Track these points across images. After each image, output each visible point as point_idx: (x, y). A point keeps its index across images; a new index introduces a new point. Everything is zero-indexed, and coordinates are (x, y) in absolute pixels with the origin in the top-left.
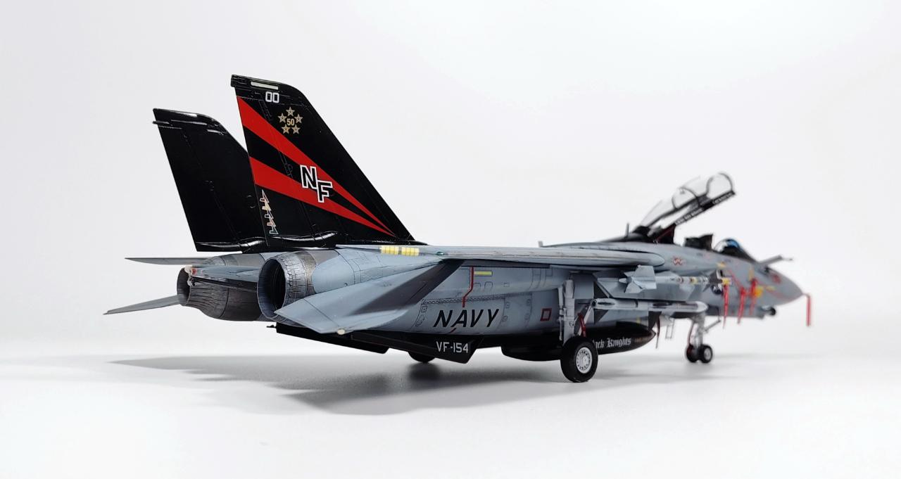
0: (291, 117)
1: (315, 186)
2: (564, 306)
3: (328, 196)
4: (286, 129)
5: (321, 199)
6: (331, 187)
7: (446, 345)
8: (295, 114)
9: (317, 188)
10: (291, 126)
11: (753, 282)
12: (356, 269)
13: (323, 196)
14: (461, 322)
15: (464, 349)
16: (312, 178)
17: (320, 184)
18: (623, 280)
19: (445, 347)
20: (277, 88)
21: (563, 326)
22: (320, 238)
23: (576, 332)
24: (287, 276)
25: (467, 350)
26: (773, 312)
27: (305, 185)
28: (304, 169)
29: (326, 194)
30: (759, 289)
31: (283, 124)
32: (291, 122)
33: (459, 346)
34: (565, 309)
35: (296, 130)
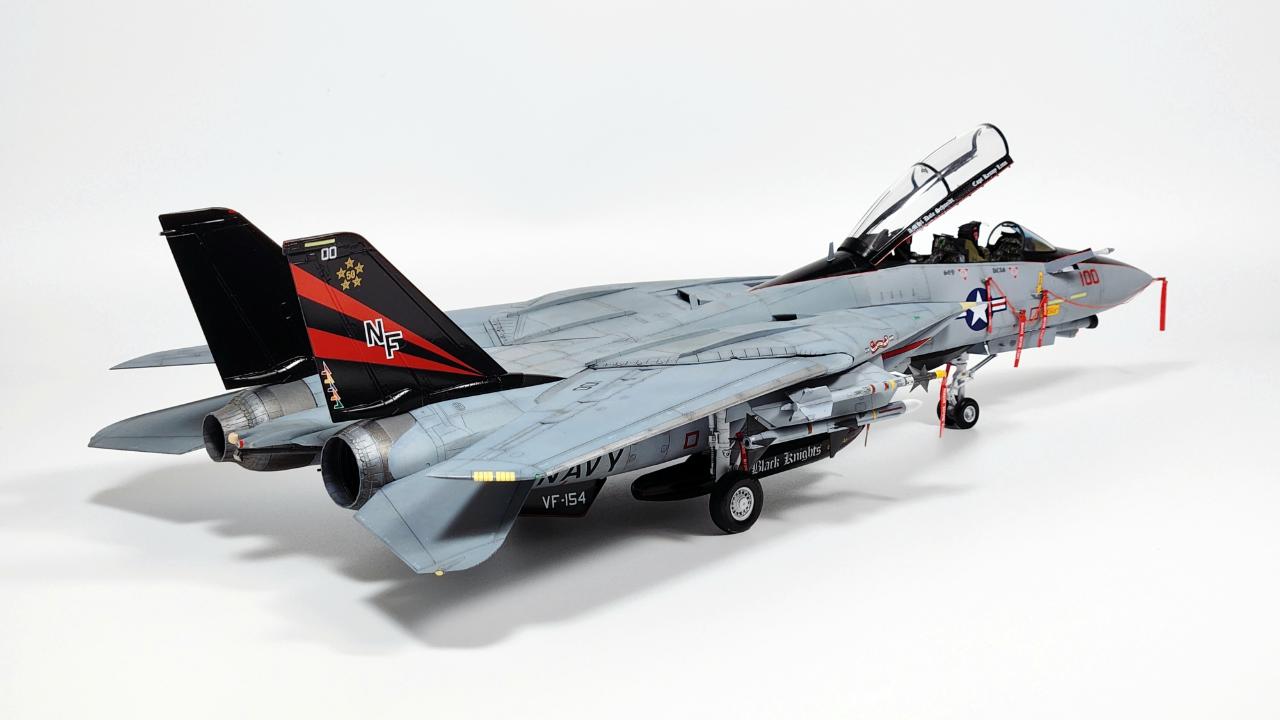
0: (350, 269)
1: (381, 340)
2: (715, 430)
3: (398, 348)
4: (346, 285)
5: (390, 355)
6: (401, 337)
7: (555, 499)
8: (355, 265)
9: (385, 343)
10: (351, 279)
11: (1043, 296)
12: (439, 443)
13: (392, 350)
14: (574, 474)
15: (580, 500)
16: (378, 333)
17: (387, 337)
18: (787, 407)
19: (554, 502)
20: (333, 241)
21: (715, 456)
22: (391, 401)
23: (732, 463)
24: (360, 464)
25: (584, 499)
26: (1093, 322)
27: (371, 343)
28: (368, 324)
29: (395, 347)
30: (1053, 304)
31: (342, 280)
32: (351, 275)
33: (572, 497)
34: (716, 434)
35: (357, 282)
